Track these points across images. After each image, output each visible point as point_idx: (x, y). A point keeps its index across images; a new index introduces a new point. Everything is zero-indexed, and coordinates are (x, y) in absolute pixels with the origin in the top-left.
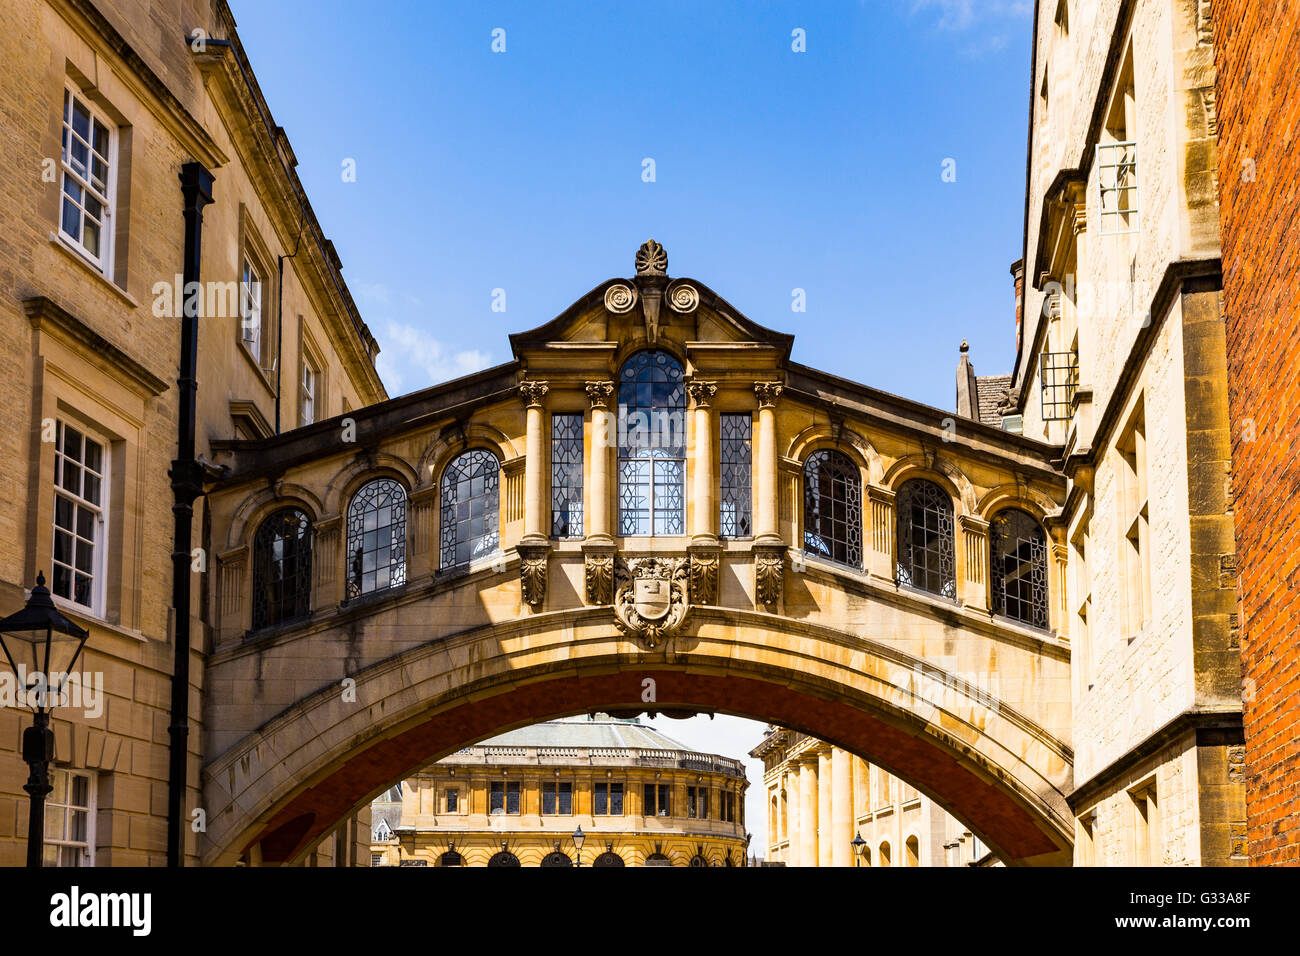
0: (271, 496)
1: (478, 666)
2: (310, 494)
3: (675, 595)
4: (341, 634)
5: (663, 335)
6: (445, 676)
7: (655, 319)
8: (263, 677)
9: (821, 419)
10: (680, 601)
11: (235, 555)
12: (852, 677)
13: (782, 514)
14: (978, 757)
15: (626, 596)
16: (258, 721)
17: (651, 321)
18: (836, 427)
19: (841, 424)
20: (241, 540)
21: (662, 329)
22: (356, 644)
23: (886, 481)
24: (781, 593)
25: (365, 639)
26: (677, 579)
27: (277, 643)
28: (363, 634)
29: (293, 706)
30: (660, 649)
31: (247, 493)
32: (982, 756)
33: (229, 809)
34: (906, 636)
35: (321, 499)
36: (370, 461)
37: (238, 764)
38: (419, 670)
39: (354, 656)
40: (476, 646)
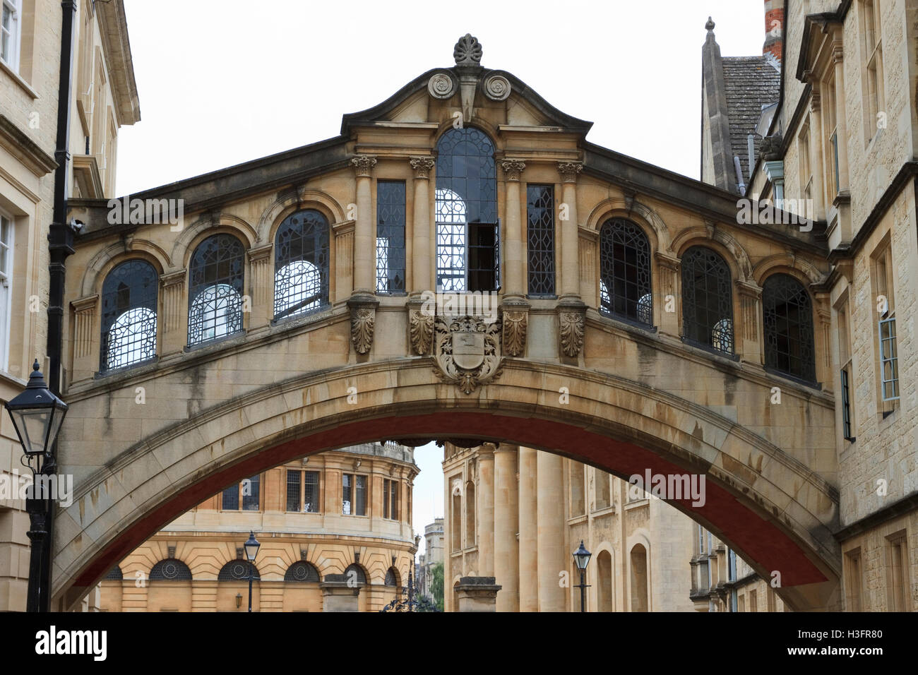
0: (120, 250)
1: (311, 407)
2: (158, 249)
3: (489, 348)
4: (186, 377)
5: (477, 116)
6: (281, 417)
7: (471, 102)
8: (111, 417)
9: (615, 194)
10: (493, 352)
11: (88, 303)
12: (645, 425)
13: (580, 277)
14: (756, 496)
15: (445, 347)
16: (107, 457)
17: (467, 104)
18: (629, 200)
19: (633, 197)
20: (94, 288)
21: (476, 109)
22: (198, 387)
23: (672, 248)
24: (582, 348)
25: (207, 381)
26: (491, 333)
27: (127, 385)
28: (205, 377)
29: (139, 444)
30: (474, 395)
31: (100, 247)
32: (759, 496)
33: (78, 539)
34: (691, 387)
35: (169, 253)
36: (213, 220)
37: (88, 496)
38: (256, 412)
39: (196, 397)
40: (309, 390)
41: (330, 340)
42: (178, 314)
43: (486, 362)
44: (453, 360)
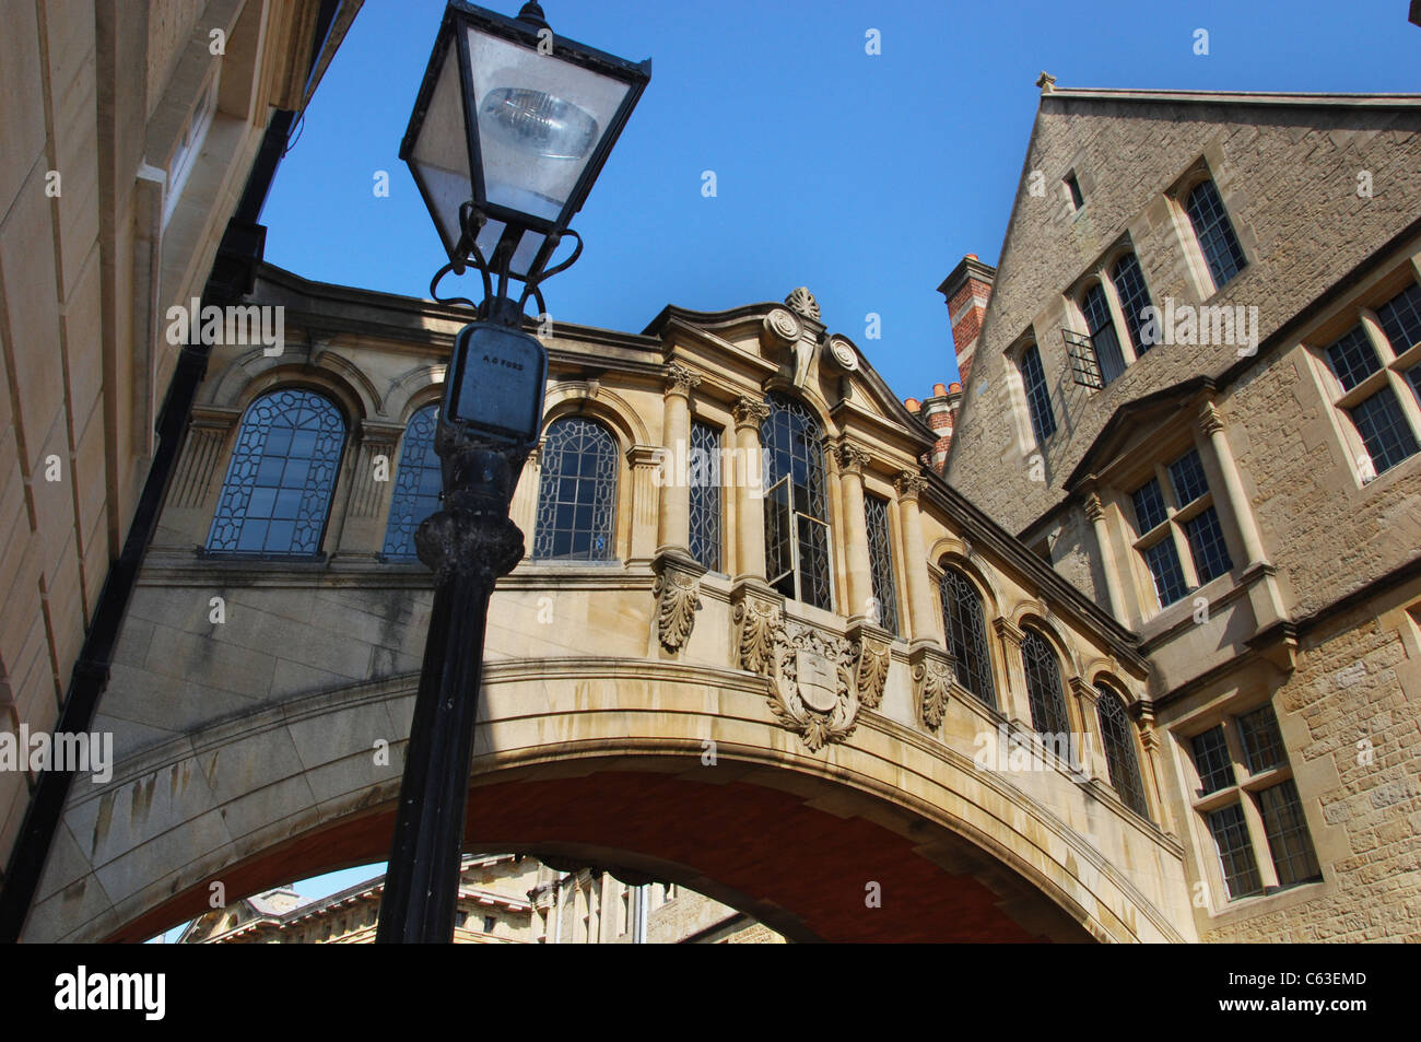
1: (587, 714)
2: (362, 379)
3: (843, 687)
4: (373, 604)
6: (536, 721)
7: (806, 364)
9: (952, 535)
10: (847, 694)
11: (220, 418)
15: (786, 669)
16: (190, 714)
17: (802, 364)
18: (969, 545)
22: (396, 627)
23: (1013, 618)
24: (944, 716)
25: (413, 622)
26: (842, 665)
28: (410, 613)
29: (268, 704)
30: (820, 755)
37: (125, 792)
39: (389, 645)
40: (586, 686)
41: (621, 612)
42: (379, 492)
43: (839, 706)
44: (798, 691)
